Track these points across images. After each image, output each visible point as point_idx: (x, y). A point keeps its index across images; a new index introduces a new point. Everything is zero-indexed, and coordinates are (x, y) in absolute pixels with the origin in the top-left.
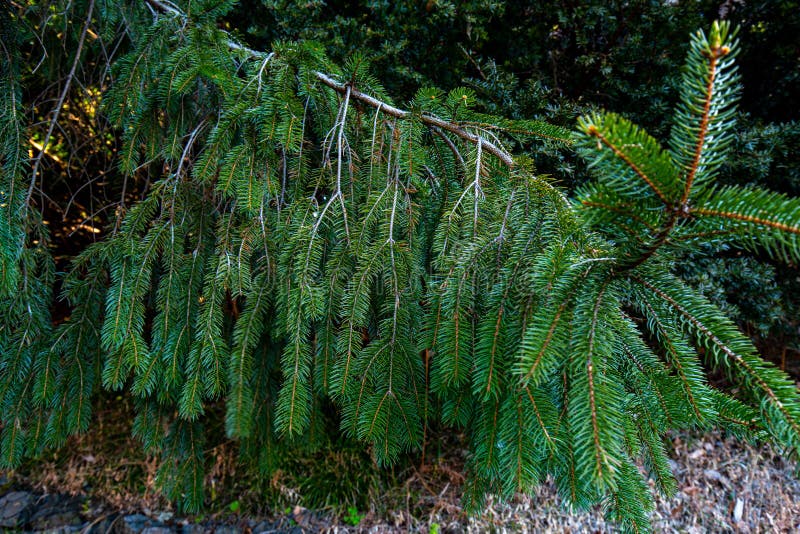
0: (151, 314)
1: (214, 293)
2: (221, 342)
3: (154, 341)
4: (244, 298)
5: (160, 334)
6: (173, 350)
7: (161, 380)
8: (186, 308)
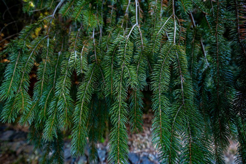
0: (33, 81)
1: (66, 71)
2: (69, 98)
3: (34, 95)
4: (83, 74)
5: (38, 91)
6: (44, 100)
7: (37, 116)
8: (53, 79)
